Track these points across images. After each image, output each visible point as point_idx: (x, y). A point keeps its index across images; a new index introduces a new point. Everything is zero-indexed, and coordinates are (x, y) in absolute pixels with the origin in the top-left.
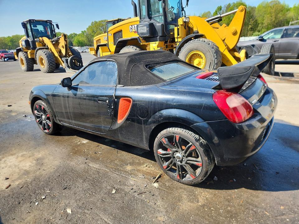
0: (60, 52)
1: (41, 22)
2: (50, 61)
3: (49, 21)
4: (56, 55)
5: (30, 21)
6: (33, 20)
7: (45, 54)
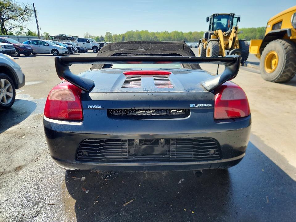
0: (227, 45)
1: (224, 16)
2: (214, 53)
3: (232, 14)
4: (223, 47)
5: (214, 16)
6: (217, 14)
7: (212, 45)
